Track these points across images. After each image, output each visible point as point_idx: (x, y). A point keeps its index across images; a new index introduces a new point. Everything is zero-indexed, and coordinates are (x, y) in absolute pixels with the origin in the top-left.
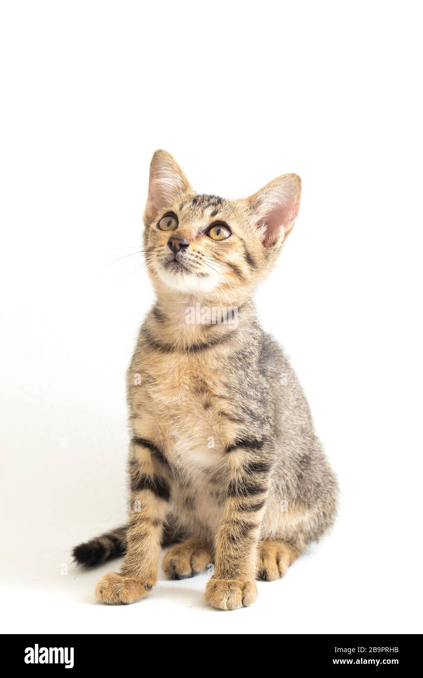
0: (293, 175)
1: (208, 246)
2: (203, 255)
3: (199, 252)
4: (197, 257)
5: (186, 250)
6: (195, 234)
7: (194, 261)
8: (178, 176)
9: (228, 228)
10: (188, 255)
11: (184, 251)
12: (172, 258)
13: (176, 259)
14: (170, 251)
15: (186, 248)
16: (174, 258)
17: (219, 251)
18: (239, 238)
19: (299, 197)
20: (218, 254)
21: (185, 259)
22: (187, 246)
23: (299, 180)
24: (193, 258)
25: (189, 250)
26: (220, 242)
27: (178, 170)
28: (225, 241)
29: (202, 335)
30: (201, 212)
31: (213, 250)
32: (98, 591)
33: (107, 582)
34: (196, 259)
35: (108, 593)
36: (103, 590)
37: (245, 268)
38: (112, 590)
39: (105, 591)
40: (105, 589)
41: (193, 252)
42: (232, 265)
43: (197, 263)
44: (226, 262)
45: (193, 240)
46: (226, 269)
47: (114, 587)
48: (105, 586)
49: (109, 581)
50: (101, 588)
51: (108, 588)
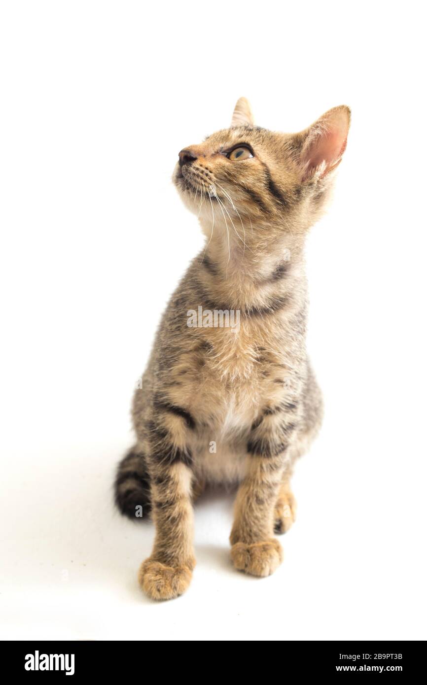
1: (220, 164)
3: (207, 169)
5: (192, 163)
6: (211, 152)
7: (198, 176)
9: (251, 151)
10: (192, 169)
11: (190, 164)
15: (192, 161)
16: (180, 172)
18: (261, 162)
24: (197, 173)
32: (154, 590)
33: (161, 578)
34: (201, 174)
35: (167, 590)
36: (161, 589)
37: (267, 198)
38: (171, 586)
39: (163, 588)
40: (162, 587)
41: (199, 167)
42: (248, 190)
43: (202, 179)
44: (239, 185)
45: (205, 156)
46: (242, 196)
47: (172, 581)
48: (162, 584)
49: (163, 577)
50: (157, 587)
51: (165, 584)
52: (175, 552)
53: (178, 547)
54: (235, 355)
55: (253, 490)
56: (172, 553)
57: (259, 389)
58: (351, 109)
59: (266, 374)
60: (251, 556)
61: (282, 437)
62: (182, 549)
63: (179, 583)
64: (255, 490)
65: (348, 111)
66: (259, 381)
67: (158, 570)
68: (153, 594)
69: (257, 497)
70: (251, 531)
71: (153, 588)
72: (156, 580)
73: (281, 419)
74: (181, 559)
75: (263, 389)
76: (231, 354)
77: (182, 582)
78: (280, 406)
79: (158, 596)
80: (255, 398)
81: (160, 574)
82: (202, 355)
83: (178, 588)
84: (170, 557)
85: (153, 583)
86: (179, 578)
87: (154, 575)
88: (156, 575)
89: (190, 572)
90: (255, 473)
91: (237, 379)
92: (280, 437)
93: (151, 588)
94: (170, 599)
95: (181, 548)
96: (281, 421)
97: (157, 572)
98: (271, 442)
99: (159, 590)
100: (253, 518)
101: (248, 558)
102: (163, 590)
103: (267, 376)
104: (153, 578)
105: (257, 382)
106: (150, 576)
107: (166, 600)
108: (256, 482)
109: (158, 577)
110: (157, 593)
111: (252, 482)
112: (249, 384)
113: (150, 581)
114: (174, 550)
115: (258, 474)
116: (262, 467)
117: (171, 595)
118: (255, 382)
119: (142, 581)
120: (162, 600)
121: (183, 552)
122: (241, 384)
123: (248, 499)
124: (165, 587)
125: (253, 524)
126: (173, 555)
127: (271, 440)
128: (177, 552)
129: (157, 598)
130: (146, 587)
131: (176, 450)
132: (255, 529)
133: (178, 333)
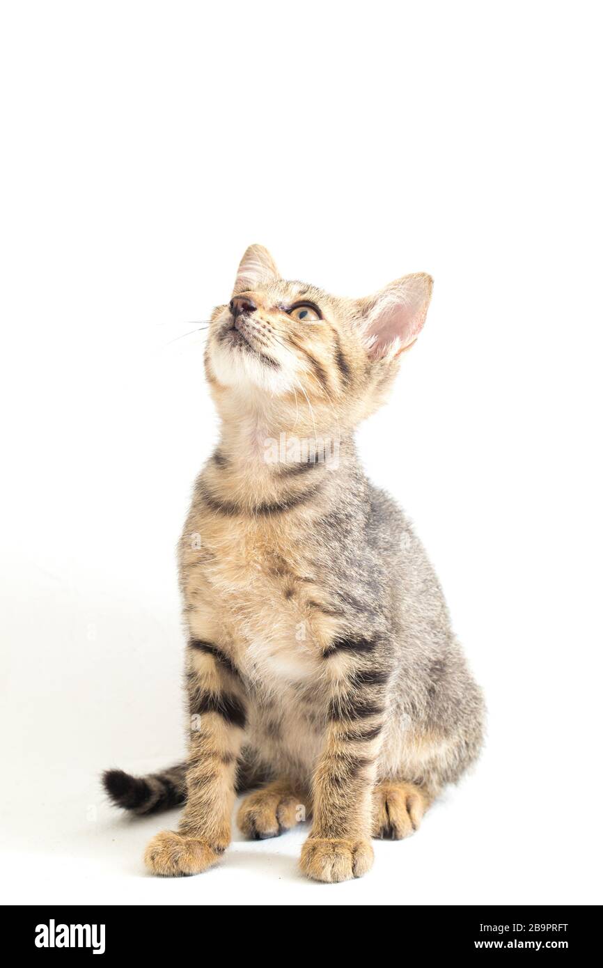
3: (269, 323)
4: (265, 327)
5: (251, 314)
6: (269, 305)
7: (259, 331)
9: (318, 313)
11: (248, 315)
13: (236, 326)
14: (229, 315)
16: (232, 324)
18: (331, 327)
20: (297, 336)
22: (254, 309)
24: (258, 327)
25: (255, 316)
31: (292, 328)
34: (262, 329)
37: (333, 374)
41: (260, 320)
42: (313, 360)
43: (264, 335)
44: (305, 352)
45: (264, 308)
46: (306, 366)
58: (434, 278)
65: (431, 281)
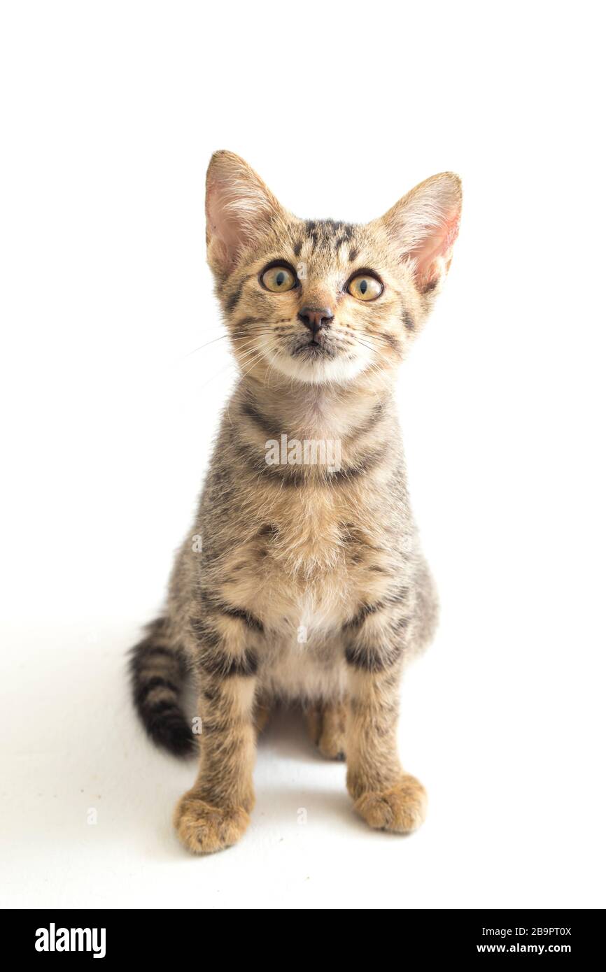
0: (449, 175)
1: (357, 313)
2: (354, 329)
3: (348, 326)
4: (347, 333)
5: (331, 325)
6: (334, 295)
7: (343, 341)
8: (260, 193)
9: (378, 278)
10: (334, 333)
11: (328, 327)
12: (308, 339)
13: (317, 341)
14: (306, 330)
15: (331, 322)
16: (311, 339)
17: (375, 319)
18: (396, 292)
19: (459, 209)
20: (373, 324)
21: (331, 340)
22: (332, 318)
23: (458, 182)
24: (341, 336)
25: (335, 324)
26: (371, 303)
27: (257, 183)
28: (379, 302)
29: (346, 454)
30: (335, 258)
31: (367, 318)
32: (194, 840)
33: (205, 823)
34: (345, 337)
35: (212, 841)
36: (203, 839)
38: (217, 835)
39: (207, 839)
40: (205, 836)
42: (387, 337)
43: (348, 342)
44: (380, 333)
47: (218, 829)
48: (205, 832)
49: (207, 823)
50: (198, 836)
51: (210, 833)
52: (226, 791)
53: (230, 783)
54: (310, 539)
55: (371, 721)
56: (222, 792)
57: (349, 579)
59: (357, 558)
60: (391, 807)
61: (394, 640)
62: (236, 787)
63: (228, 832)
64: (374, 720)
66: (348, 569)
67: (200, 812)
68: (192, 846)
69: (378, 728)
70: (378, 774)
71: (192, 837)
72: (198, 827)
73: (389, 617)
74: (234, 800)
75: (354, 579)
76: (304, 537)
77: (232, 830)
78: (382, 601)
79: (200, 849)
80: (343, 592)
81: (203, 818)
82: (263, 544)
83: (227, 839)
84: (218, 797)
85: (191, 831)
86: (228, 825)
87: (194, 819)
88: (198, 819)
89: (246, 815)
90: (368, 696)
91: (317, 570)
92: (391, 641)
93: (190, 837)
94: (215, 852)
95: (234, 786)
96: (389, 619)
97: (199, 815)
98: (382, 650)
99: (200, 841)
100: (376, 757)
101: (388, 811)
102: (205, 840)
103: (359, 561)
104: (192, 824)
105: (346, 571)
106: (188, 820)
107: (209, 854)
108: (372, 709)
109: (201, 822)
110: (198, 845)
111: (368, 711)
112: (335, 573)
113: (188, 828)
114: (225, 788)
115: (373, 697)
116: (375, 686)
117: (216, 847)
118: (343, 571)
119: (178, 824)
120: (204, 854)
121: (237, 791)
122: (323, 575)
123: (367, 734)
124: (209, 837)
125: (378, 764)
126: (223, 795)
127: (380, 647)
128: (229, 791)
129: (197, 851)
130: (183, 835)
131: (231, 662)
132: (383, 771)
133: (224, 518)
